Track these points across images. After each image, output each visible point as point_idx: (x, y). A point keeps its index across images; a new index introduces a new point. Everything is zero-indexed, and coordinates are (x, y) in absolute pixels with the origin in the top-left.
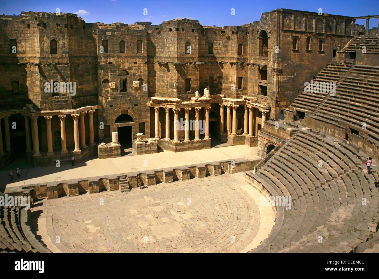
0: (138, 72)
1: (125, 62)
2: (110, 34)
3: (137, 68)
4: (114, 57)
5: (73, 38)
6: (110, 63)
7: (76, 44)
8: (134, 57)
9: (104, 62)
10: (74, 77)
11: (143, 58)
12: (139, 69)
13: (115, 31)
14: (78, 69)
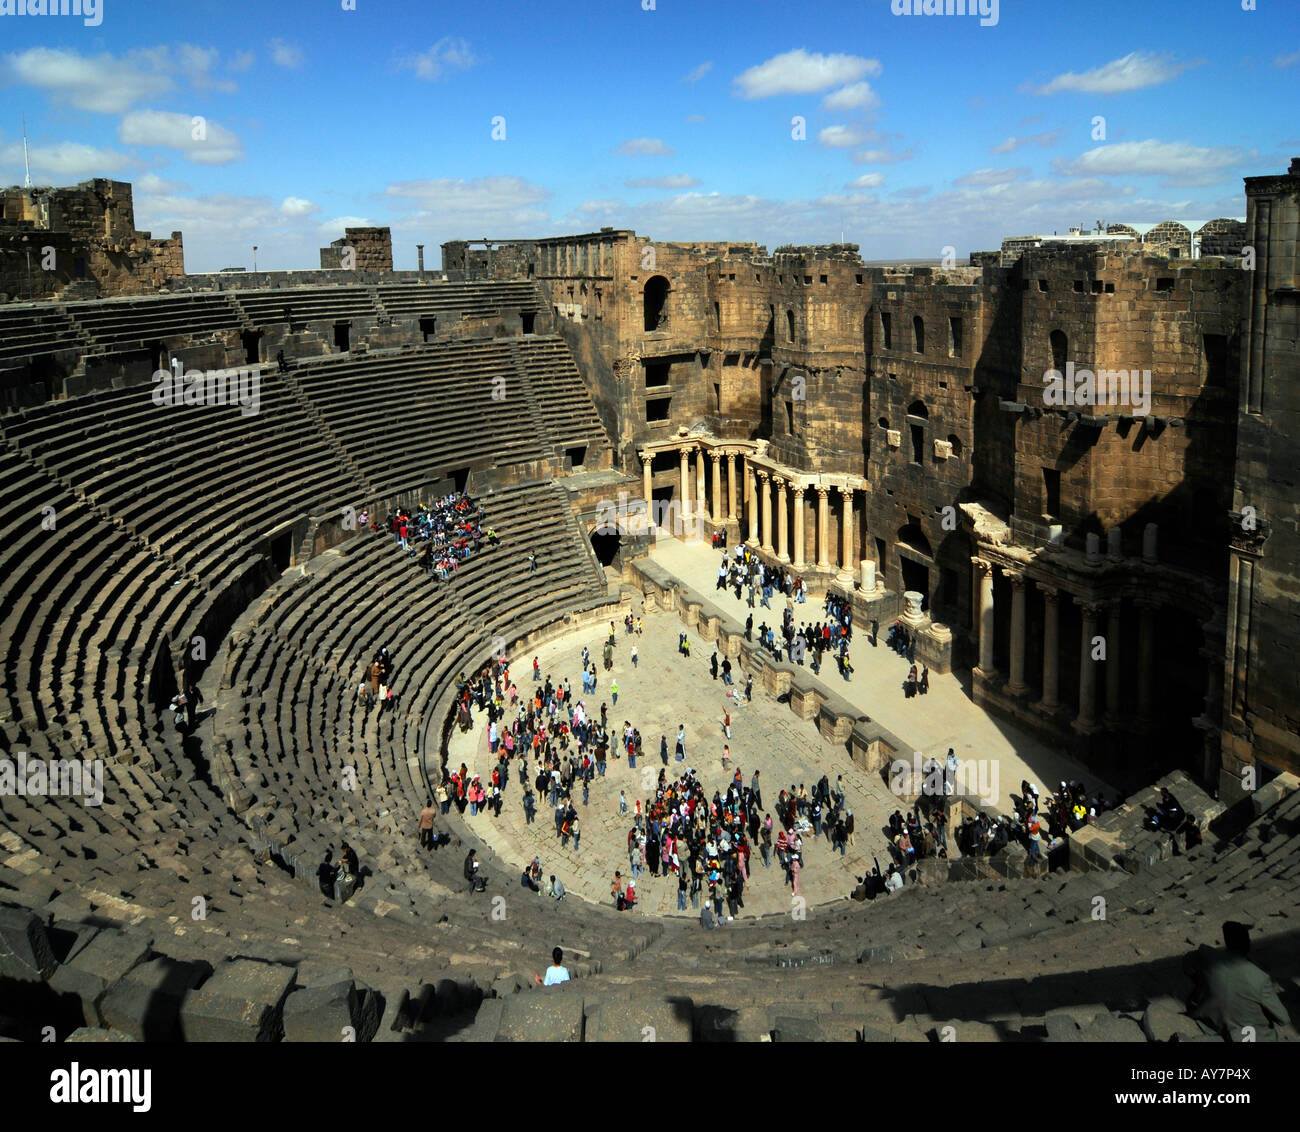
0: (947, 414)
1: (920, 380)
2: (894, 298)
3: (945, 401)
4: (898, 361)
5: (827, 306)
6: (893, 376)
7: (836, 321)
8: (938, 368)
9: (880, 371)
10: (825, 398)
11: (961, 373)
12: (950, 405)
13: (903, 291)
14: (836, 383)
